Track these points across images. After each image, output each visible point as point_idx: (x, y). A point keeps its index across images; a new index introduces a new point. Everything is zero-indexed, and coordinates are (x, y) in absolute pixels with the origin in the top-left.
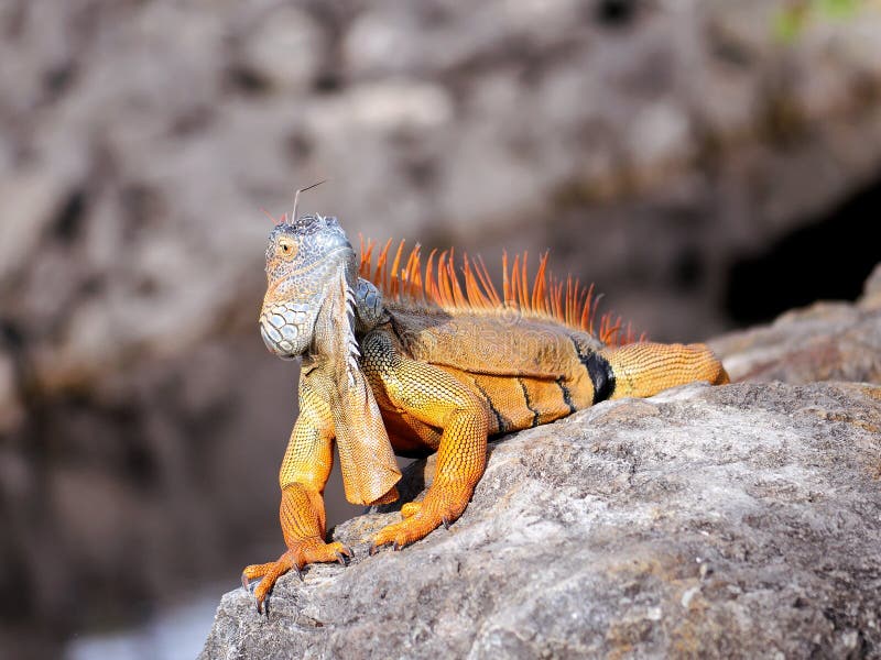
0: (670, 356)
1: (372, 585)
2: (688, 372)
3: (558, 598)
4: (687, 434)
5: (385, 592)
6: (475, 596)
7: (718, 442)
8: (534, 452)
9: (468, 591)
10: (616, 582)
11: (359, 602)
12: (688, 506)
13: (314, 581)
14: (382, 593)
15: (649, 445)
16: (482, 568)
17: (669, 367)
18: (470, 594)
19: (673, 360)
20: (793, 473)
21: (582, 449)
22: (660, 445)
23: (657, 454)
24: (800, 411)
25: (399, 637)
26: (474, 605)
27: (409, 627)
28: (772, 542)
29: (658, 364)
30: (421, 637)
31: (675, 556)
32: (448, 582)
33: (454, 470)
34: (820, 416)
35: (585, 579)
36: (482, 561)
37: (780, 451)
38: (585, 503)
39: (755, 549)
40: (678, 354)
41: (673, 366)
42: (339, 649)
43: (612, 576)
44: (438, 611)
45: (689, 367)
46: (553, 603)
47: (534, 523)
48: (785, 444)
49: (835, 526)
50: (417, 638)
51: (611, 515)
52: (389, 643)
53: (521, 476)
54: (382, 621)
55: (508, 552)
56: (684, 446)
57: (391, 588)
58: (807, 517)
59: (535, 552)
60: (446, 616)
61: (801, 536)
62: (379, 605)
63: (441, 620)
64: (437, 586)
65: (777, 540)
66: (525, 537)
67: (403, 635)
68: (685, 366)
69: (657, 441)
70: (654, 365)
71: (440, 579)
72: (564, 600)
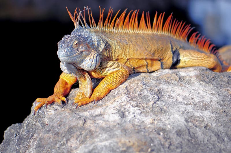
0: (200, 57)
1: (58, 120)
2: (205, 63)
3: (101, 147)
4: (181, 91)
5: (61, 124)
6: (84, 134)
7: (190, 96)
8: (132, 85)
9: (82, 132)
10: (120, 147)
11: (53, 125)
12: (163, 120)
13: (50, 111)
14: (60, 124)
15: (168, 91)
16: (90, 126)
17: (199, 60)
18: (83, 134)
19: (201, 58)
20: (207, 114)
21: (145, 88)
22: (172, 92)
23: (169, 95)
24: (224, 89)
25: (57, 142)
26: (82, 138)
27: (61, 139)
28: (181, 142)
29: (195, 59)
30: (62, 144)
31: (144, 142)
32: (79, 127)
33: (107, 84)
34: (229, 93)
35: (111, 143)
36: (91, 123)
37: (208, 104)
38: (134, 110)
39: (174, 144)
40: (203, 57)
41: (200, 60)
42: (41, 139)
43: (120, 144)
44: (71, 137)
45: (206, 61)
46: (99, 148)
47: (114, 113)
48: (211, 101)
49: (206, 140)
50: (61, 144)
51: (139, 117)
52: (54, 143)
53: (123, 93)
54: (55, 135)
55: (100, 122)
56: (179, 95)
57: (63, 123)
58: (199, 135)
59: (107, 125)
60: (73, 139)
61: (193, 142)
62: (58, 128)
63: (71, 140)
64: (75, 127)
65: (183, 142)
66: (109, 118)
67: (59, 141)
68: (204, 61)
69: (171, 90)
70: (194, 59)
71: (77, 125)
72: (102, 148)
